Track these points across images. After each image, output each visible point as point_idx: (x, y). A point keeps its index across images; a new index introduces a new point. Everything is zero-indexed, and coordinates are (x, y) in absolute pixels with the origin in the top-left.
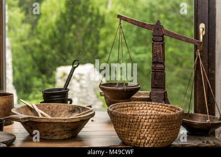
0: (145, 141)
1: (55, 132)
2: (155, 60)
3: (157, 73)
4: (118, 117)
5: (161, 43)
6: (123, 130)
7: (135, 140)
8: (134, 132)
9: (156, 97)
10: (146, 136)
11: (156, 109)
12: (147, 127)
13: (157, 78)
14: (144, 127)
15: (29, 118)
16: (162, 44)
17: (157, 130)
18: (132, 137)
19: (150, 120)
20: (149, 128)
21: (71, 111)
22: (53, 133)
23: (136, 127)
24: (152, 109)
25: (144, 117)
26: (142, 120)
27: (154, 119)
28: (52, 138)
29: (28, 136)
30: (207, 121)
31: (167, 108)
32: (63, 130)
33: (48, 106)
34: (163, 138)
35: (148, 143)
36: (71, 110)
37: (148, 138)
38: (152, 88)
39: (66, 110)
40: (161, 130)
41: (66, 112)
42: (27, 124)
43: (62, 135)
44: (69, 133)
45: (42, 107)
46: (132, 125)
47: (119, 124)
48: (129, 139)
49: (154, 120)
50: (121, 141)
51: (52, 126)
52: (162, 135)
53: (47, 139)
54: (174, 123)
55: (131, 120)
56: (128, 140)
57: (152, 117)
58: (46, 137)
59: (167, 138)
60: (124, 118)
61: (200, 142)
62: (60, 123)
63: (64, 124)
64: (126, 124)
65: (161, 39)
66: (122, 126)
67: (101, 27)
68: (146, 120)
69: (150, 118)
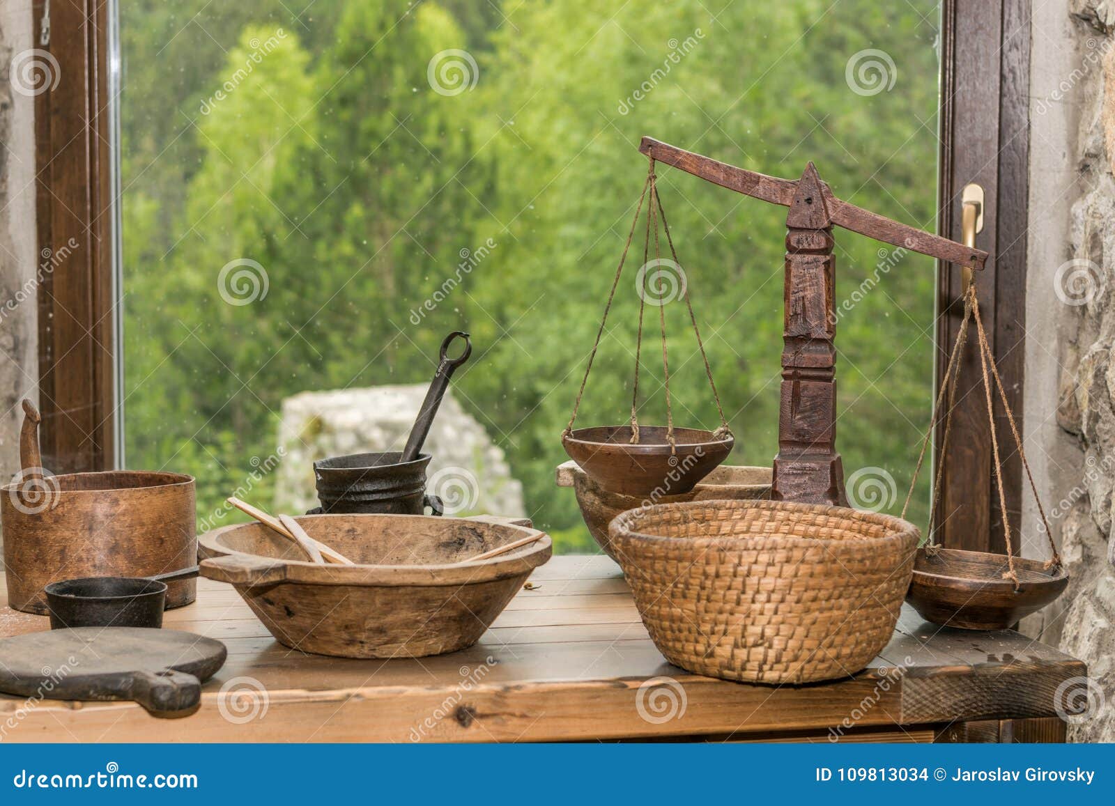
0: (766, 656)
1: (393, 626)
2: (796, 330)
3: (803, 383)
4: (654, 558)
5: (823, 258)
6: (677, 611)
7: (724, 652)
8: (723, 617)
9: (797, 481)
10: (769, 632)
11: (800, 528)
12: (775, 597)
13: (805, 402)
14: (762, 597)
15: (284, 567)
16: (827, 264)
17: (814, 606)
18: (714, 640)
19: (789, 569)
20: (782, 601)
21: (447, 545)
22: (380, 631)
23: (733, 595)
24: (785, 529)
25: (764, 558)
26: (754, 567)
27: (803, 562)
28: (377, 654)
29: (272, 648)
30: (1007, 575)
31: (845, 523)
32: (422, 616)
33: (346, 526)
34: (838, 640)
35: (778, 661)
36: (445, 538)
37: (778, 643)
38: (783, 443)
39: (427, 542)
40: (830, 609)
41: (427, 549)
42: (271, 595)
43: (419, 637)
44: (446, 630)
45: (322, 530)
46: (714, 590)
47: (657, 589)
48: (701, 648)
49: (804, 569)
50: (664, 660)
51: (379, 600)
52: (834, 629)
53: (355, 659)
54: (880, 581)
55: (711, 570)
56: (697, 654)
57: (797, 554)
58: (353, 651)
59: (852, 639)
60: (680, 559)
61: (981, 659)
62: (413, 586)
63: (430, 594)
64: (687, 585)
65: (819, 241)
66: (673, 595)
67: (479, 215)
68: (770, 569)
69: (788, 561)
